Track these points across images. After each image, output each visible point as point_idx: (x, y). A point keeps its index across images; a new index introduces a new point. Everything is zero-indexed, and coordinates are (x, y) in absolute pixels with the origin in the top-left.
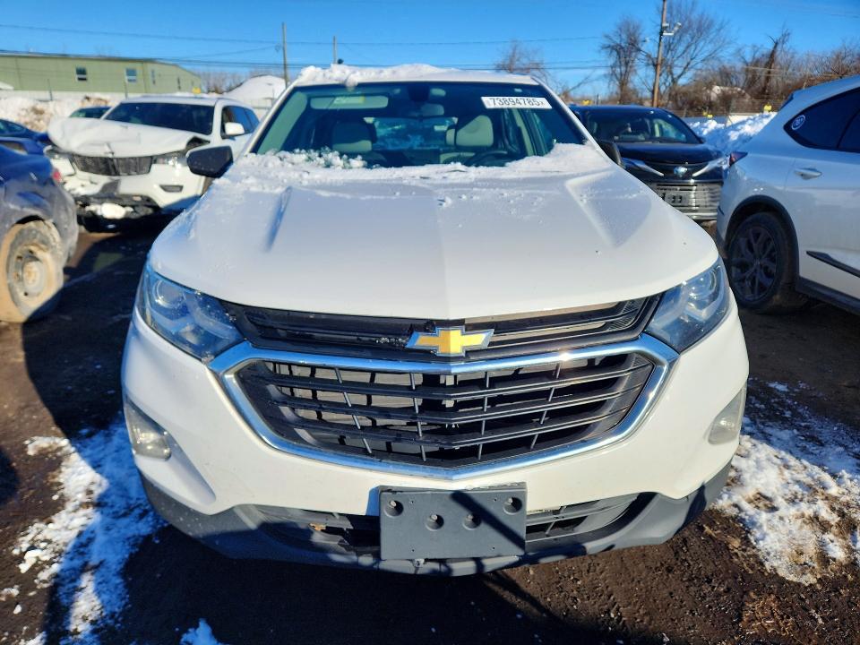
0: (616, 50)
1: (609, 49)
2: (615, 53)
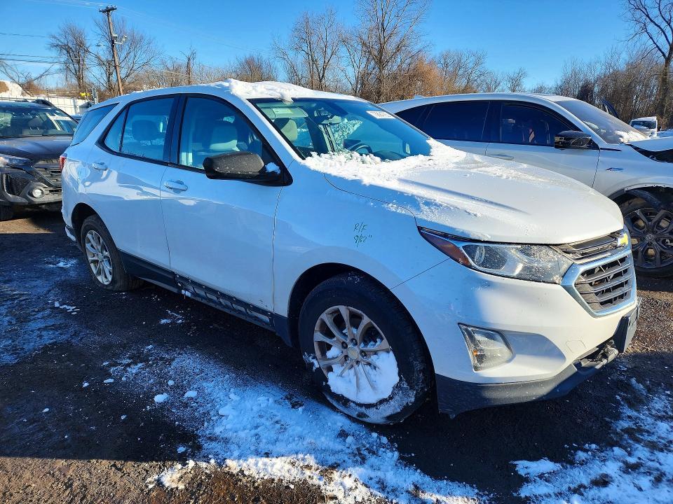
0: (65, 49)
1: (58, 48)
2: (65, 52)
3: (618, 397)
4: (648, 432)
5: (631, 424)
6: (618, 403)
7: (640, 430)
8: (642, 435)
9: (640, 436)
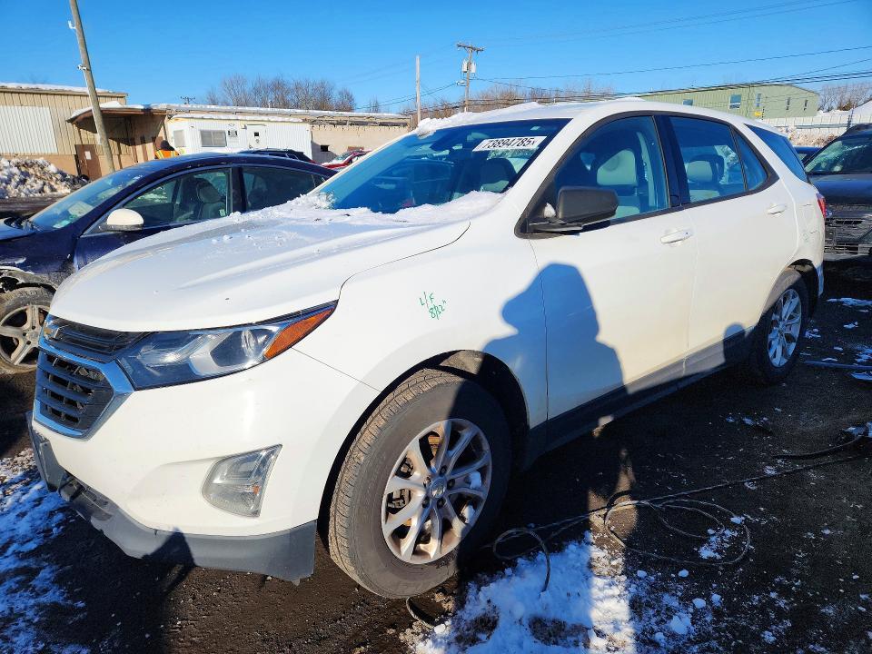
3: (81, 604)
4: (15, 591)
5: (37, 583)
6: (74, 598)
7: (24, 585)
8: (17, 582)
9: (18, 578)
